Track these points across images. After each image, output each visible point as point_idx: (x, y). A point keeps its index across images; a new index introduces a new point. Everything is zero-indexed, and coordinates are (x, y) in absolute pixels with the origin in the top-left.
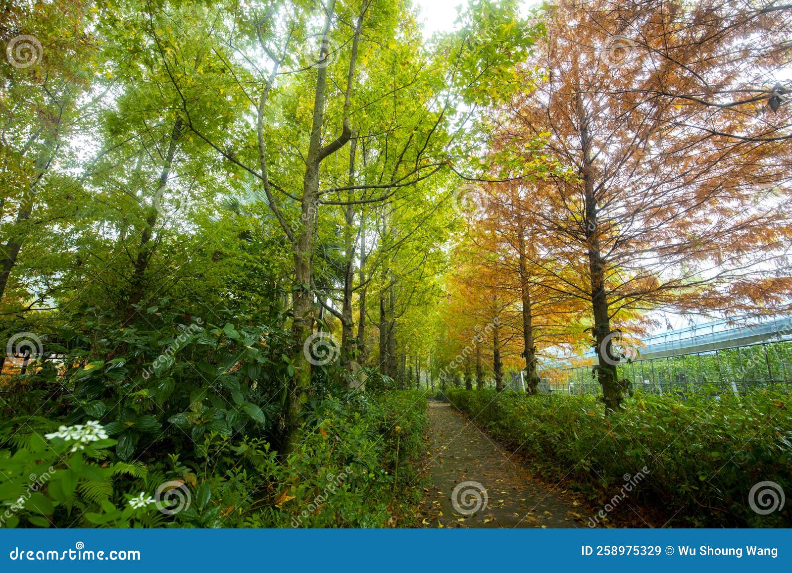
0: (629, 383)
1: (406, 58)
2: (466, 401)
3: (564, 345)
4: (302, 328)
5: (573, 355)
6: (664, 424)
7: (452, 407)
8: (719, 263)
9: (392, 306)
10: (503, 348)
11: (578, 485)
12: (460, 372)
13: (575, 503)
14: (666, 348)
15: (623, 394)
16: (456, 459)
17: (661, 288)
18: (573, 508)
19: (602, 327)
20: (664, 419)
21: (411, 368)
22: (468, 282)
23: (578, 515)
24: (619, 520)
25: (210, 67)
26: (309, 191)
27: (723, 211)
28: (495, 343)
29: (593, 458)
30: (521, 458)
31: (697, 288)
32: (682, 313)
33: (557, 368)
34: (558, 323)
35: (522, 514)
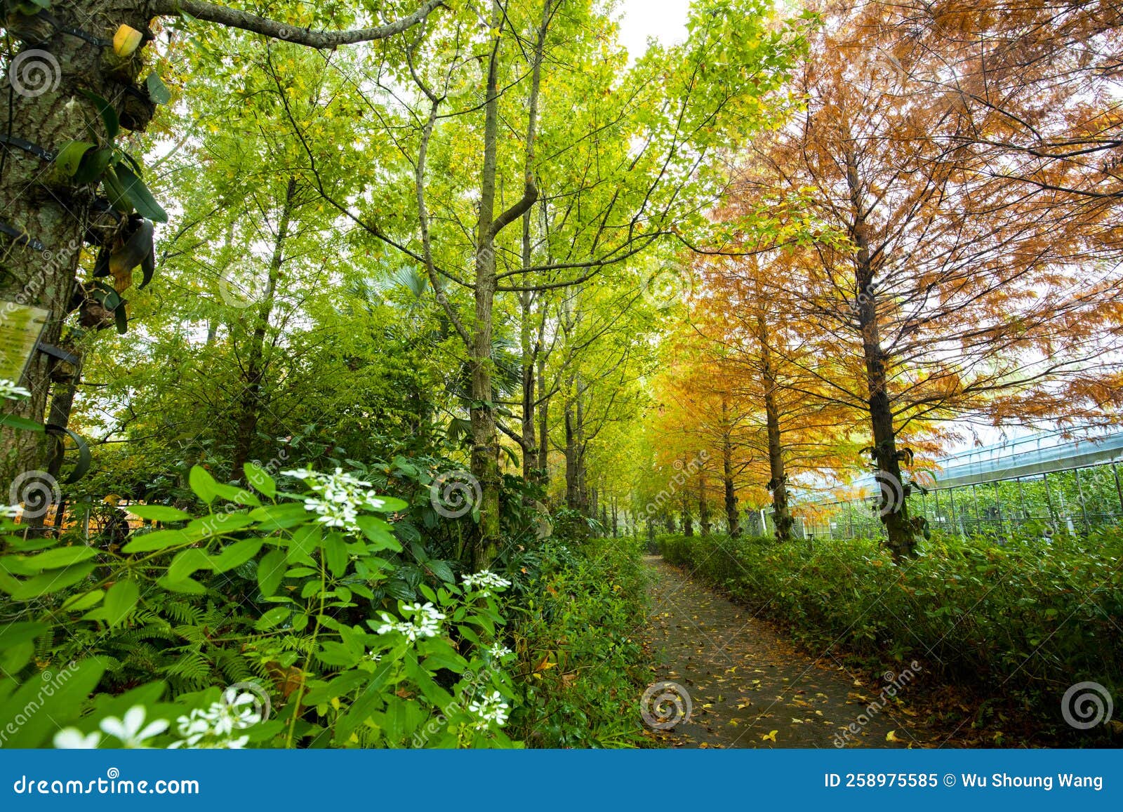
0: (924, 521)
1: (606, 84)
2: (688, 551)
3: (824, 471)
4: (486, 459)
5: (837, 484)
6: (978, 575)
7: (665, 561)
8: (1049, 353)
9: (580, 422)
10: (738, 476)
11: (860, 659)
12: (674, 512)
13: (857, 683)
14: (971, 472)
15: (916, 537)
16: (685, 630)
17: (968, 390)
18: (855, 688)
19: (885, 446)
20: (979, 568)
21: (605, 507)
22: (688, 387)
23: (862, 697)
24: (920, 702)
25: (343, 110)
26: (485, 275)
27: (1053, 280)
28: (727, 471)
29: (879, 623)
30: (774, 627)
31: (1017, 389)
32: (997, 424)
33: (815, 503)
34: (818, 440)
35: (788, 697)
